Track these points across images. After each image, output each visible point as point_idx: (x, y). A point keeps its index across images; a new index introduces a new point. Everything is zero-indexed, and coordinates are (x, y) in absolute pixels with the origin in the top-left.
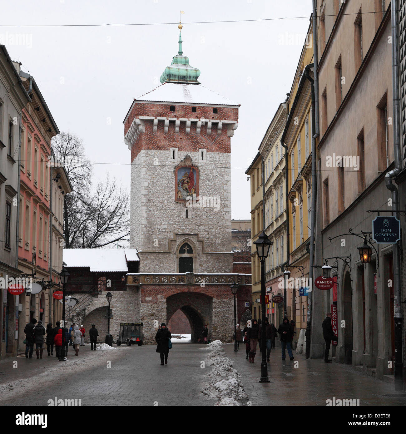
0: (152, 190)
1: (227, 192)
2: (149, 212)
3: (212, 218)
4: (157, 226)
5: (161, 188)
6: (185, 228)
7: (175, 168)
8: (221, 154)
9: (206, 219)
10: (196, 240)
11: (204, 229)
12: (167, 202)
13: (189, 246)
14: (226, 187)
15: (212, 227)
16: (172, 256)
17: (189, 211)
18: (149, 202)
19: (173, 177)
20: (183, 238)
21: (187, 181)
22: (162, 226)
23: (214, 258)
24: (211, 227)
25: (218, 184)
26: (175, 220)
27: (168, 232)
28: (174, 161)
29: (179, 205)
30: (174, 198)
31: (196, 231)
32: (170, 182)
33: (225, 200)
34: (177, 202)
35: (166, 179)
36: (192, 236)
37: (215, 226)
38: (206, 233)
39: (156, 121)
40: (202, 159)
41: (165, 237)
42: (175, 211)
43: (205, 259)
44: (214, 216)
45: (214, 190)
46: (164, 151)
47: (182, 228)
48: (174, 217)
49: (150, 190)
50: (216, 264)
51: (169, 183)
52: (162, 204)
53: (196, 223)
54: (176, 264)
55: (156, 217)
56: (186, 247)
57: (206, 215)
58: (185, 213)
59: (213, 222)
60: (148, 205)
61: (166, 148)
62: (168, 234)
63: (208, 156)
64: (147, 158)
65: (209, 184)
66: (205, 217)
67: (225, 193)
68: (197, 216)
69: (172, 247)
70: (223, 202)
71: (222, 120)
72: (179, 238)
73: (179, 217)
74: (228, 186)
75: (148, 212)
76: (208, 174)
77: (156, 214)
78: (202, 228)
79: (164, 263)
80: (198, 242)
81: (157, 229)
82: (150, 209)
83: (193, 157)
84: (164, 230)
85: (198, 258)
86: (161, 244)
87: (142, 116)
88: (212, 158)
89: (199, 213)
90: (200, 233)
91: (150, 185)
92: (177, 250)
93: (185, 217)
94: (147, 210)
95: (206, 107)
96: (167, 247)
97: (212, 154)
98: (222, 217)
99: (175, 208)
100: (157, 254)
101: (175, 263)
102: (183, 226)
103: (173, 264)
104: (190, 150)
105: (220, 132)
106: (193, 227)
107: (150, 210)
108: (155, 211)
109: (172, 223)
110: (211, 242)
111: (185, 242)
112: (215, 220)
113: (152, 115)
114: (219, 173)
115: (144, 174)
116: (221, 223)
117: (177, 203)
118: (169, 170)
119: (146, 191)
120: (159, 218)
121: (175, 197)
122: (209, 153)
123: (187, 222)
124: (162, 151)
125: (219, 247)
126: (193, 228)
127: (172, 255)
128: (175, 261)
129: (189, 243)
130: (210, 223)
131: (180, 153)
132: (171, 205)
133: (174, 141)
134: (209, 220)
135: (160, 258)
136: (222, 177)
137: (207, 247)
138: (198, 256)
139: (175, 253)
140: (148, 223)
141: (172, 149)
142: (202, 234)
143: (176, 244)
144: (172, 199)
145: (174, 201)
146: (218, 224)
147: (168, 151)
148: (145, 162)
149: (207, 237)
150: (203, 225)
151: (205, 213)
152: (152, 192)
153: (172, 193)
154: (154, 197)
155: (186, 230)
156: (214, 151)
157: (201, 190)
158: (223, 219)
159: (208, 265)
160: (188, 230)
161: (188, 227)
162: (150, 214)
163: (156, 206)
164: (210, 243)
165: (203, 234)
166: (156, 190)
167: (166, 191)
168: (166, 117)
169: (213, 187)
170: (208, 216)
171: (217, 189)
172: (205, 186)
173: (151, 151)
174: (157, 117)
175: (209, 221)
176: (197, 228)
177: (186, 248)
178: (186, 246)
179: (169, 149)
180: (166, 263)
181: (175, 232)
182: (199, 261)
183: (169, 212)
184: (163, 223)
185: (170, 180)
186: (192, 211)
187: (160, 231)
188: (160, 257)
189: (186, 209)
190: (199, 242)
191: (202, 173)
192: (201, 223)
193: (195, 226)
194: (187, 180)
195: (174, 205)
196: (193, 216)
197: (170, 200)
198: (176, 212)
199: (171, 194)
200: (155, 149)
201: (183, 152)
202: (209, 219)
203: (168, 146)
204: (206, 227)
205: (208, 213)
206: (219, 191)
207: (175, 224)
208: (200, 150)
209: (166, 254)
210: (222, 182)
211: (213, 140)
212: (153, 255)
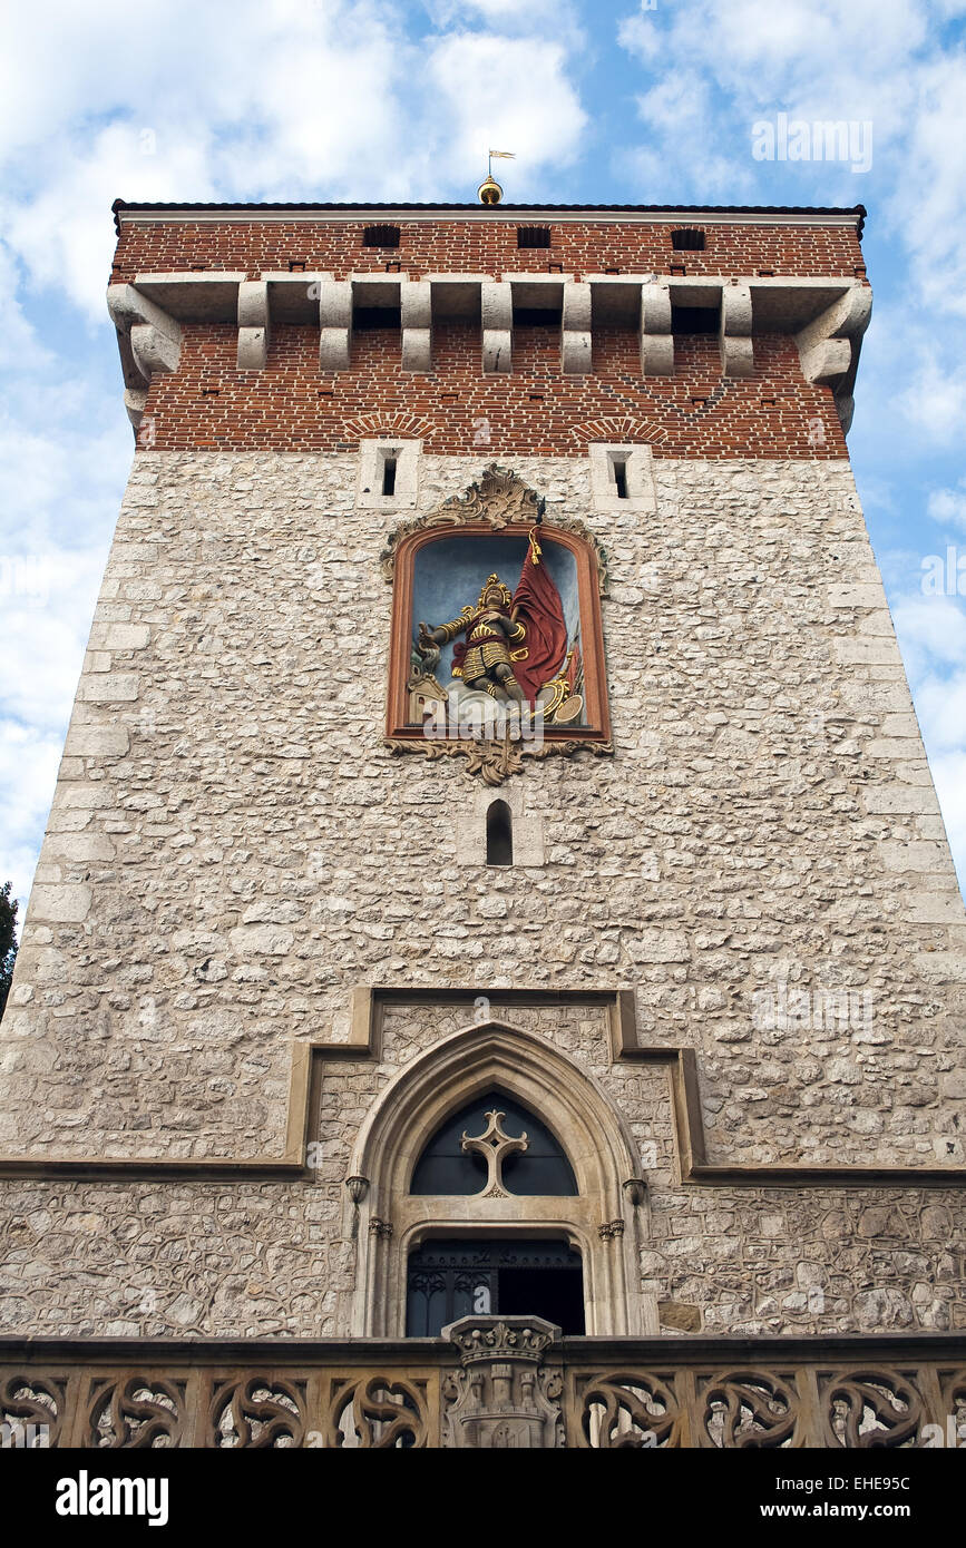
0: (175, 675)
1: (869, 682)
2: (120, 826)
3: (758, 863)
4: (181, 939)
5: (260, 658)
6: (475, 947)
7: (392, 540)
8: (772, 464)
9: (698, 873)
10: (605, 1049)
11: (686, 955)
12: (304, 751)
13: (521, 1113)
14: (845, 650)
15: (770, 941)
16: (313, 1211)
17: (515, 810)
18: (140, 750)
19: (374, 594)
20: (452, 1025)
21: (497, 621)
22: (236, 933)
23: (829, 1229)
24: (755, 940)
25: (771, 630)
26: (371, 887)
27: (298, 984)
28: (384, 506)
29: (418, 769)
30: (377, 722)
31: (603, 973)
32: (344, 624)
33: (857, 731)
34: (395, 744)
35: (314, 606)
36: (550, 1014)
37: (798, 930)
38: (709, 994)
39: (252, 292)
40: (623, 493)
41: (262, 1026)
42: (373, 816)
43: (726, 1247)
44: (775, 848)
45: (740, 665)
46: (312, 459)
47: (450, 948)
48: (370, 859)
49: (162, 669)
50: (871, 1305)
51: (333, 627)
52: (260, 766)
53: (597, 909)
54: (359, 1298)
55: (186, 857)
56: (493, 1124)
57: (694, 842)
58: (480, 829)
59: (770, 896)
60: (125, 769)
61: (326, 438)
62: (299, 1003)
63: (669, 477)
64: (171, 492)
65: (699, 631)
66: (689, 858)
67: (852, 690)
68: (599, 854)
69: (326, 1114)
70: (847, 747)
71: (742, 279)
72: (411, 1030)
73: (417, 861)
74: (861, 639)
75: (109, 827)
76: (676, 573)
77: (189, 838)
78: (664, 945)
79: (221, 1295)
80: (619, 1070)
81: (178, 962)
82: (136, 800)
83: (544, 483)
84: (256, 972)
85: (629, 1236)
86: (209, 1096)
87: (154, 271)
88: (699, 489)
89: (612, 827)
90: (640, 993)
91: (166, 639)
92: (382, 1143)
93: (480, 856)
94: (104, 808)
95: (621, 225)
96: (271, 1122)
97: (702, 466)
98: (855, 860)
99: (378, 795)
100: (144, 1188)
101: (352, 1291)
102: (463, 932)
103: (328, 1306)
104: (522, 448)
105: (739, 348)
106: (570, 940)
107: (131, 809)
108: (186, 815)
109: (339, 904)
110: (772, 1070)
111: (480, 1076)
112: (785, 879)
113: (233, 265)
114: (777, 564)
115: (123, 581)
116: (854, 904)
117: (399, 753)
118: (339, 553)
119: (122, 677)
120: (217, 869)
121: (380, 715)
122: (674, 463)
123: (494, 898)
124: (290, 459)
125: (868, 1120)
126: (568, 950)
127: (314, 1204)
128: (351, 1270)
129: (524, 1087)
130: (736, 903)
131: (433, 462)
132: (344, 770)
133: (390, 406)
134: (729, 882)
135: (177, 1236)
136: (804, 591)
137: (734, 1125)
138: (629, 1211)
139: (354, 1171)
140: (93, 908)
141: (371, 448)
142: (663, 1003)
143: (369, 1090)
144: (354, 728)
145: (370, 743)
146: (829, 915)
147: (345, 457)
148: (145, 513)
149: (723, 1030)
150: (673, 923)
151: (686, 824)
152: (173, 685)
153: (360, 689)
154: (191, 720)
155: (485, 964)
156: (712, 453)
157: (626, 667)
158: (871, 869)
159: (768, 1311)
160: (510, 963)
161: (506, 943)
162: (135, 838)
163: (193, 779)
164: (767, 1083)
165: (679, 997)
166: (211, 672)
167: (304, 679)
168: (327, 270)
169: (731, 647)
170: (715, 848)
171: (775, 664)
172: (664, 644)
173: (203, 458)
174: (263, 273)
175: (725, 891)
176: (607, 947)
177: (493, 1137)
178: (494, 1117)
179: (355, 447)
180: (237, 1289)
181: (373, 978)
182: (649, 1262)
183: (323, 822)
184: (250, 914)
185: (344, 610)
186: (548, 812)
187: (217, 969)
188: (173, 1222)
189: (486, 798)
190: (640, 1070)
191: (625, 567)
192: (650, 910)
193: (579, 931)
194: (494, 615)
195: (369, 770)
196: (559, 852)
197: (341, 739)
198: (394, 822)
199: (350, 698)
200: (239, 450)
201: (464, 459)
202: (730, 871)
203: (347, 430)
204: (702, 940)
205: (714, 831)
206: (789, 676)
207: (375, 918)
208: (599, 451)
209: (246, 1188)
210: (812, 617)
211: (694, 400)
212: (101, 1196)
